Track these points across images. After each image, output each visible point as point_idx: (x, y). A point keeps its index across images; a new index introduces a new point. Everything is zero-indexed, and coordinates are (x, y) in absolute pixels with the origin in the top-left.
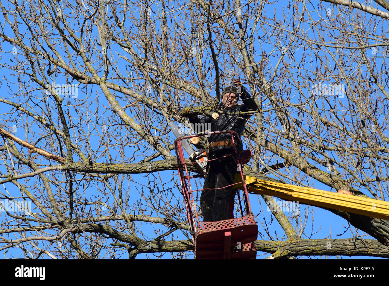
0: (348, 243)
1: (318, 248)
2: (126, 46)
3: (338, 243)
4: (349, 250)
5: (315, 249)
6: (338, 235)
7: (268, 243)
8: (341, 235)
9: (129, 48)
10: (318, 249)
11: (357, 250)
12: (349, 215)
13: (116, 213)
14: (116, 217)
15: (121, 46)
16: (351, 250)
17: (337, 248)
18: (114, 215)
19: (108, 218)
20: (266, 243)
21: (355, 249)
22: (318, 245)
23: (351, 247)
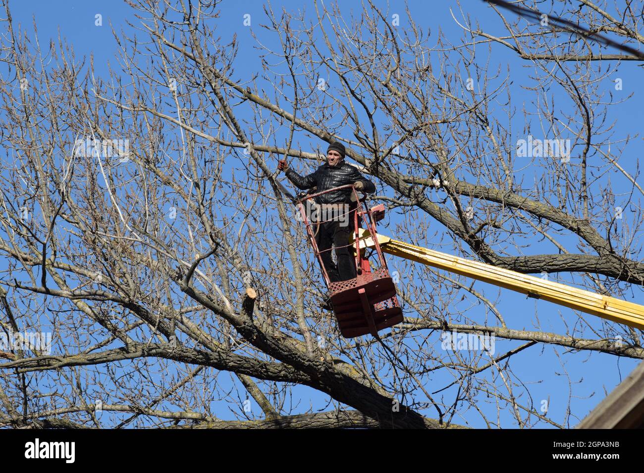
0: (330, 416)
1: (299, 424)
2: (73, 221)
3: (320, 417)
4: (332, 424)
5: (296, 425)
6: (320, 410)
7: (244, 424)
8: (323, 410)
9: (78, 223)
10: (300, 426)
11: (341, 423)
12: (330, 389)
13: (74, 404)
14: (75, 408)
15: (69, 222)
16: (335, 424)
17: (319, 423)
18: (72, 406)
19: (66, 410)
20: (243, 424)
21: (338, 422)
22: (299, 421)
23: (334, 420)
